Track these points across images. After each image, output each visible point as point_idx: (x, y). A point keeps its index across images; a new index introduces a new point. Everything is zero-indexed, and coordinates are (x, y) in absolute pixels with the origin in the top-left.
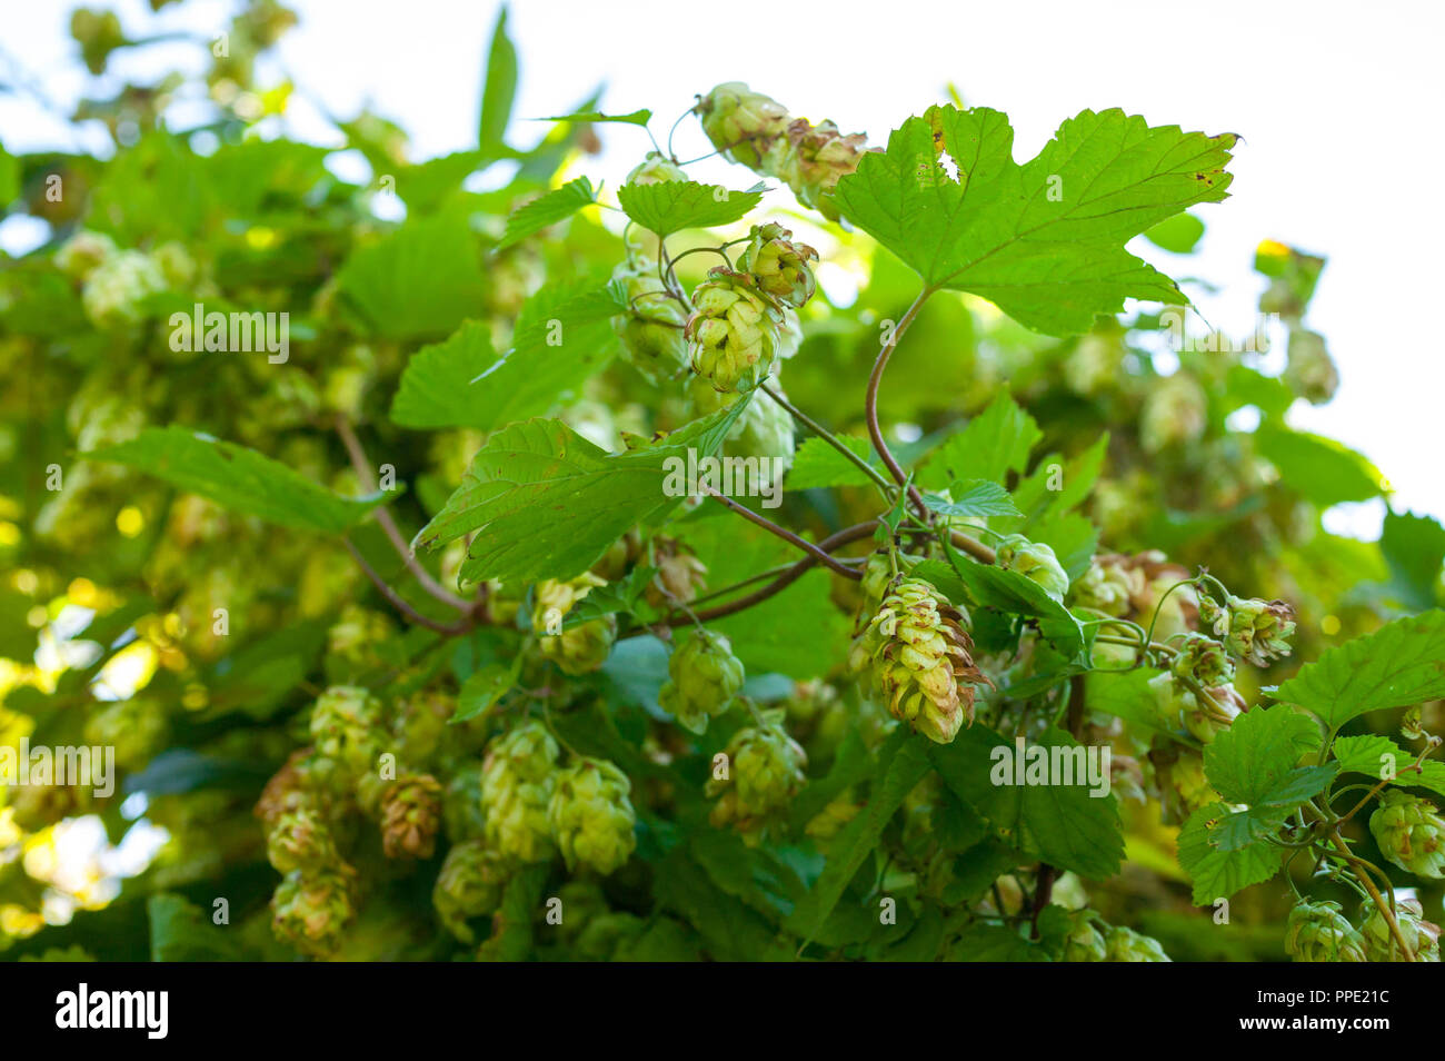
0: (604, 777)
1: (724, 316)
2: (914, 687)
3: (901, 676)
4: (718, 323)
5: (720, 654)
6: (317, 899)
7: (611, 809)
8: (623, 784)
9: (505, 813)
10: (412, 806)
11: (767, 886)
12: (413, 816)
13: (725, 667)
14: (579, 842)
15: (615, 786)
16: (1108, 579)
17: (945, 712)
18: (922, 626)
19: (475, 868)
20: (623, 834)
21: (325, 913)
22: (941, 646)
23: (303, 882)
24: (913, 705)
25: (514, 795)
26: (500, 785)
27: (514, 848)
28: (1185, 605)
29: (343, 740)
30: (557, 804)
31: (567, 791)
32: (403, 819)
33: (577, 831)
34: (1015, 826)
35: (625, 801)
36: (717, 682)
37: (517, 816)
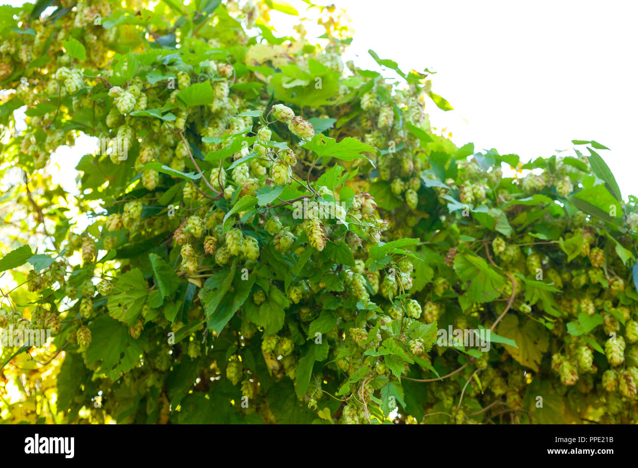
0: (253, 241)
1: (279, 172)
2: (315, 241)
3: (312, 239)
4: (278, 174)
5: (277, 222)
6: (191, 263)
7: (255, 248)
8: (257, 243)
9: (232, 246)
10: (211, 244)
11: (286, 259)
12: (211, 246)
13: (278, 225)
14: (248, 255)
15: (255, 243)
16: (357, 201)
17: (320, 247)
18: (316, 229)
19: (224, 254)
20: (257, 253)
21: (193, 266)
22: (320, 234)
23: (188, 259)
24: (314, 245)
25: (233, 243)
26: (230, 240)
27: (234, 253)
28: (373, 205)
29: (195, 229)
30: (243, 246)
31: (245, 244)
32: (209, 247)
33: (247, 253)
34: (335, 259)
35: (257, 246)
36: (277, 228)
37: (234, 247)
